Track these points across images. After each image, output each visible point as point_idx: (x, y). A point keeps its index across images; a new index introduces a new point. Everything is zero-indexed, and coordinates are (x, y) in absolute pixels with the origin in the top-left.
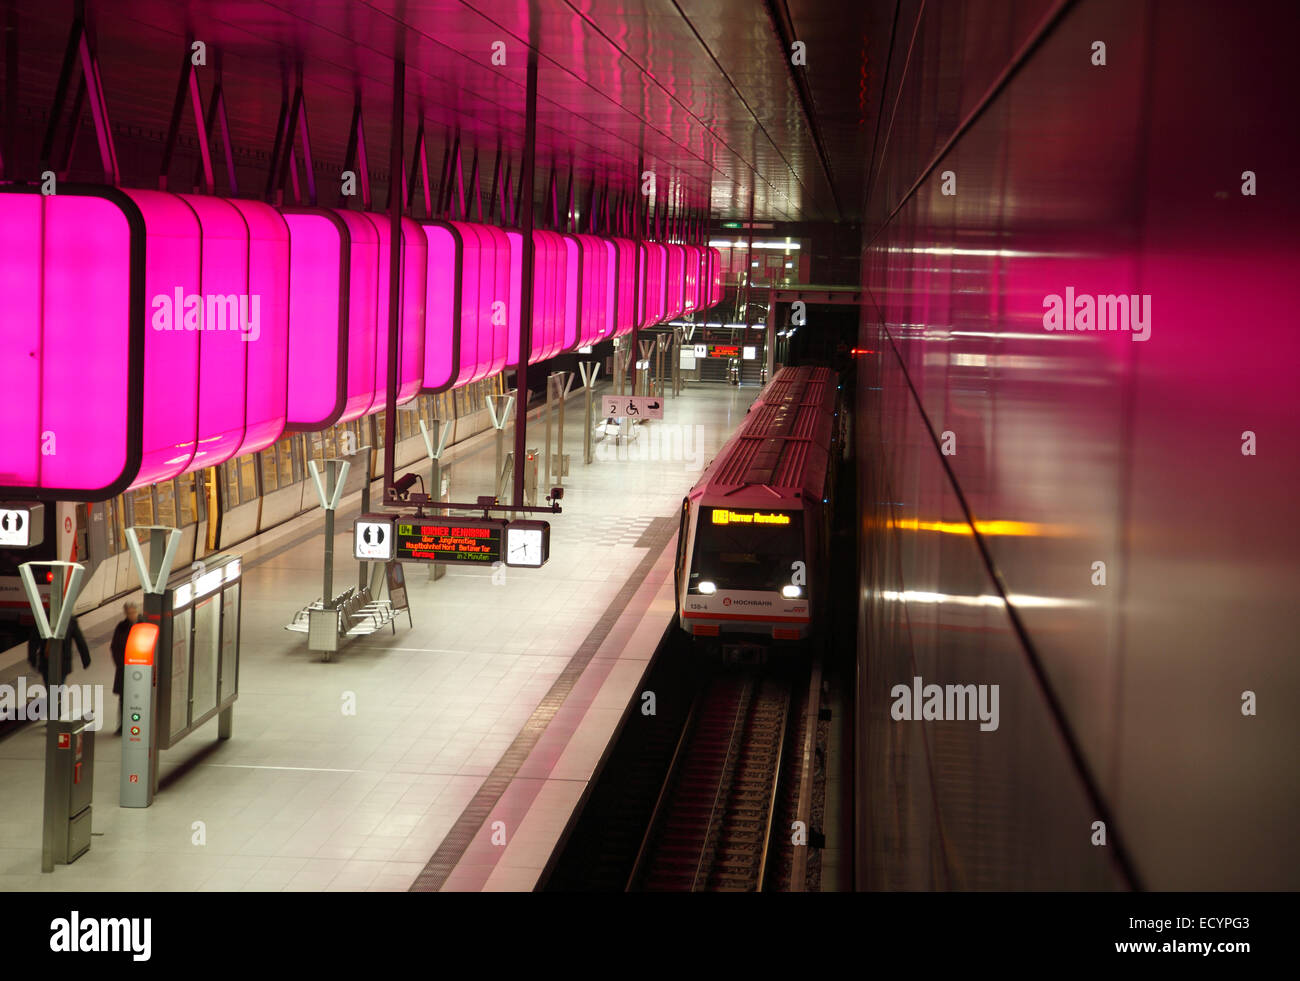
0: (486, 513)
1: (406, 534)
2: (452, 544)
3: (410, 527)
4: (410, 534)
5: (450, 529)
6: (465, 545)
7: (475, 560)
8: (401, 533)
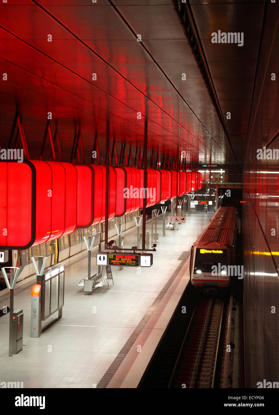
0: (134, 251)
1: (111, 258)
2: (125, 261)
3: (112, 256)
4: (113, 258)
5: (124, 256)
6: (128, 261)
7: (132, 265)
8: (110, 258)
